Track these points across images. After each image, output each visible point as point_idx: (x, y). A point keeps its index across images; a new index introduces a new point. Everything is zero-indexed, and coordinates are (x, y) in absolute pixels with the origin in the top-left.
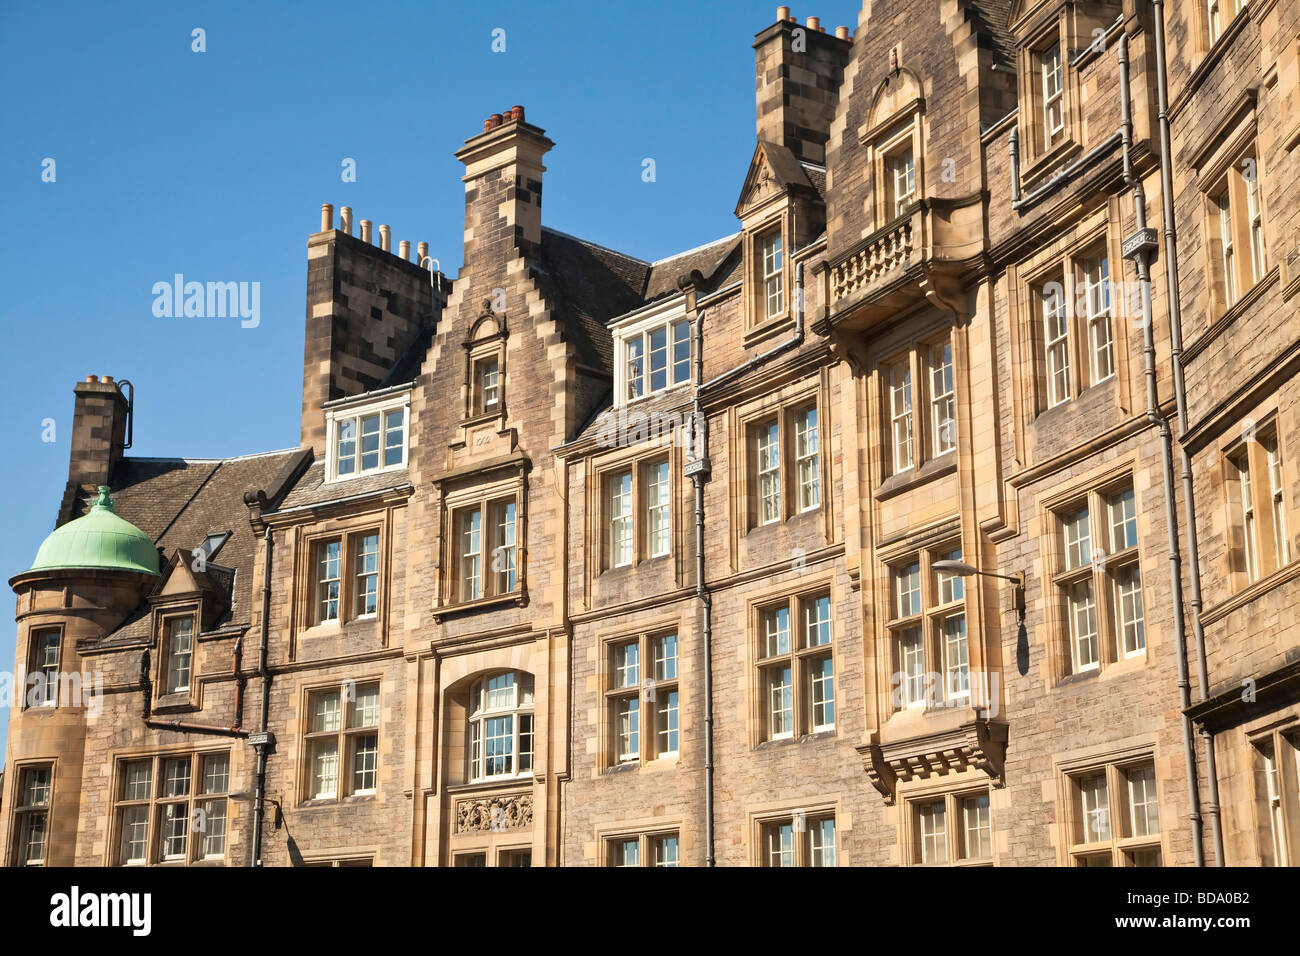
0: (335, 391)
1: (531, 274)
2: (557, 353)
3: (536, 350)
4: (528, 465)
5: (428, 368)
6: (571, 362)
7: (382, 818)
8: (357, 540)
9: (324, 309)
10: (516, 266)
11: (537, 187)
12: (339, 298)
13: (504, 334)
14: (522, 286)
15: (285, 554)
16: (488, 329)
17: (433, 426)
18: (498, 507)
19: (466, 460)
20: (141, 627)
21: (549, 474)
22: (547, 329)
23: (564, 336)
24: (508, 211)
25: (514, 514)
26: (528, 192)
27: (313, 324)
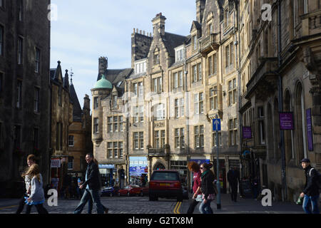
0: (136, 59)
1: (163, 41)
2: (166, 54)
3: (163, 53)
4: (163, 71)
5: (148, 56)
6: (169, 55)
7: (144, 125)
8: (139, 83)
9: (134, 46)
10: (160, 40)
11: (164, 26)
12: (136, 44)
13: (159, 50)
14: (162, 43)
15: (129, 85)
16: (157, 50)
17: (149, 65)
18: (159, 78)
19: (154, 71)
20: (110, 97)
21: (166, 73)
22: (165, 50)
23: (167, 51)
24: (159, 30)
25: (161, 79)
26: (162, 27)
27: (132, 48)
